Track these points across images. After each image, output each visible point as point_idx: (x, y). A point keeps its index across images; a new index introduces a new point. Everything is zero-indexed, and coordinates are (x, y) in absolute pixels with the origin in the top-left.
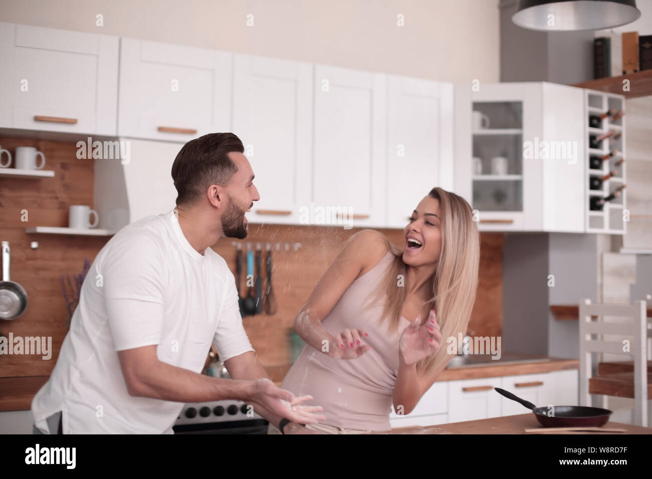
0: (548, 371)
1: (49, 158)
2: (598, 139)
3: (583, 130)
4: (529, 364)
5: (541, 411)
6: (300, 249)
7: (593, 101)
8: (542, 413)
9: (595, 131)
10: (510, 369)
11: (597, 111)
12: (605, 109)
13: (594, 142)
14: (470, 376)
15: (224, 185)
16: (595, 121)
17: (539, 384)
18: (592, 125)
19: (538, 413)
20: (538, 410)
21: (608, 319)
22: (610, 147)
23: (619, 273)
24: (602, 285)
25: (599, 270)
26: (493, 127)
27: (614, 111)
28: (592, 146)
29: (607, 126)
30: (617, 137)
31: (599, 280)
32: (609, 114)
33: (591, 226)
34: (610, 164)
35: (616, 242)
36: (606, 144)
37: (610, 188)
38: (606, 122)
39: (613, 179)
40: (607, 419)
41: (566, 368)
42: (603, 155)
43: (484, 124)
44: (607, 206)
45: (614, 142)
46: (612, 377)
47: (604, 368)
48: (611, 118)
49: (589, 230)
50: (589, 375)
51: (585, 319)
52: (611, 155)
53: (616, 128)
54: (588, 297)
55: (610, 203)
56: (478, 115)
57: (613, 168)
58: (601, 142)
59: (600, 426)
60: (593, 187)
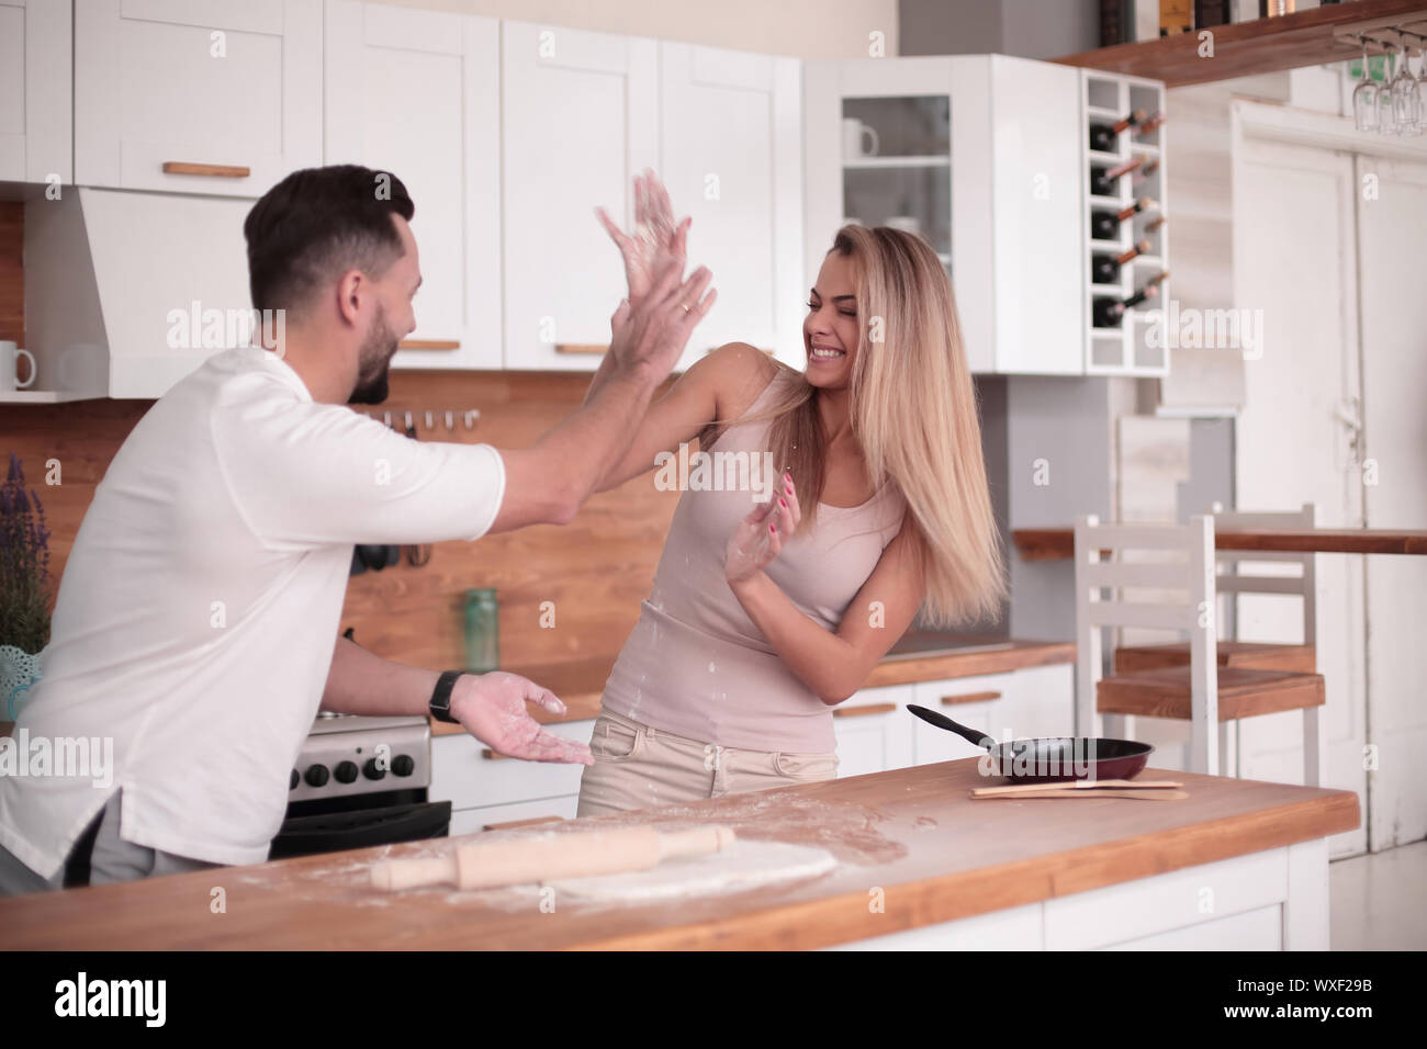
0: (1010, 670)
2: (1109, 174)
3: (1077, 156)
4: (971, 656)
6: (477, 423)
7: (1097, 92)
9: (1103, 157)
10: (930, 667)
11: (1107, 115)
12: (1124, 112)
13: (1101, 182)
15: (375, 276)
16: (1101, 136)
17: (994, 696)
18: (1095, 145)
21: (1131, 556)
22: (1135, 193)
23: (1153, 459)
24: (1118, 485)
25: (1113, 453)
26: (885, 151)
27: (1143, 115)
28: (1097, 189)
29: (1127, 146)
30: (1150, 169)
31: (1113, 476)
32: (1131, 121)
33: (1097, 361)
34: (1135, 227)
35: (1147, 395)
36: (1126, 184)
37: (1136, 278)
38: (1125, 139)
39: (1141, 260)
40: (1142, 761)
41: (1047, 662)
42: (1119, 210)
43: (866, 146)
44: (1130, 317)
45: (1143, 180)
46: (1144, 678)
47: (1126, 660)
48: (1137, 131)
49: (1094, 370)
50: (1096, 674)
51: (1087, 556)
52: (1137, 208)
53: (1147, 150)
54: (1092, 512)
55: (1136, 310)
56: (854, 127)
57: (1142, 235)
58: (1115, 180)
59: (1127, 777)
60: (1099, 277)
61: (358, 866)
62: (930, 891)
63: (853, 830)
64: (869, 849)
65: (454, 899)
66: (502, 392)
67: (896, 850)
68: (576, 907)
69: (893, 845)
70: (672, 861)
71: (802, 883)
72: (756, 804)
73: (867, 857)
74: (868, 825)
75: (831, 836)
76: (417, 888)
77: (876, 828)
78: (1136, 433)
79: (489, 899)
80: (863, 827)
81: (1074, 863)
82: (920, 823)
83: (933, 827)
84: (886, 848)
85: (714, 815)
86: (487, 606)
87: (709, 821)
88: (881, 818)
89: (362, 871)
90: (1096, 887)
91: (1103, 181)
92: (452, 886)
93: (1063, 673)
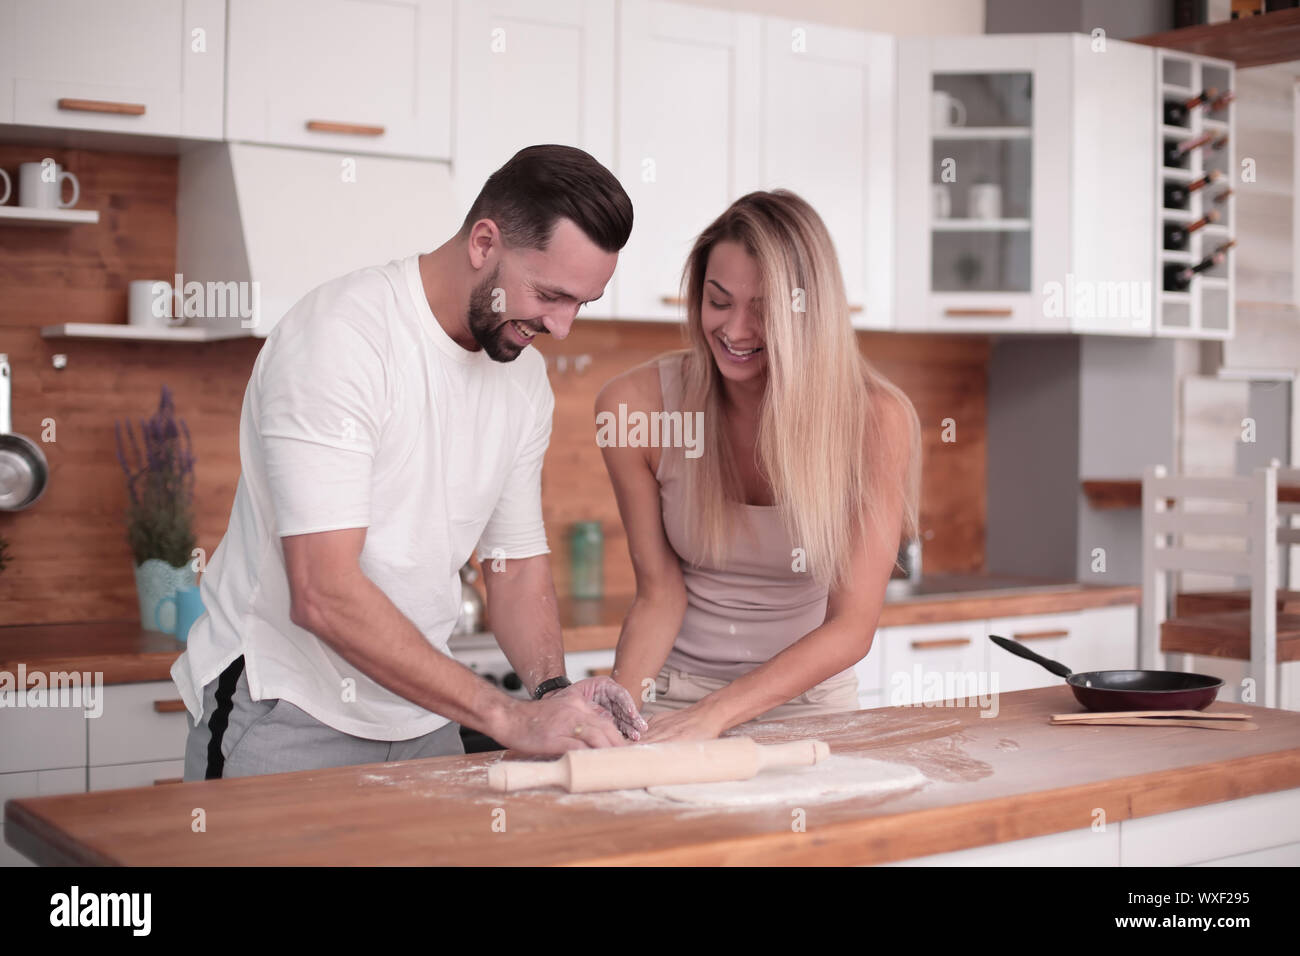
0: (1077, 608)
1: (85, 185)
2: (1182, 148)
3: (1151, 129)
4: (1041, 595)
5: (1082, 679)
6: (588, 369)
7: (1171, 71)
8: (1085, 684)
9: (1176, 132)
10: (1003, 604)
11: (1181, 92)
12: (1196, 90)
13: (1173, 155)
14: (927, 619)
16: (1175, 112)
17: (1063, 633)
18: (1169, 120)
19: (1076, 684)
20: (1076, 678)
21: (1191, 505)
22: (1205, 165)
23: (1216, 417)
24: (1181, 443)
25: (1176, 413)
26: (971, 123)
27: (1214, 93)
28: (1169, 162)
29: (1198, 122)
30: (1218, 144)
31: (1176, 433)
32: (1203, 98)
33: (1166, 322)
34: (1204, 199)
35: (1210, 356)
36: (1197, 158)
37: (1205, 246)
38: (1197, 115)
39: (1210, 229)
40: (1213, 694)
41: (1114, 603)
42: (1189, 182)
43: (954, 119)
44: (1198, 283)
45: (1212, 154)
46: (1206, 621)
47: (1186, 604)
48: (1208, 107)
49: (1163, 331)
50: (1160, 616)
51: (1154, 505)
52: (1207, 180)
53: (1218, 126)
54: (1161, 462)
55: (1204, 275)
56: (943, 101)
57: (1211, 206)
58: (1186, 154)
59: (1199, 708)
60: (1169, 244)
61: (475, 768)
62: (1015, 807)
63: (939, 749)
64: (954, 766)
65: (565, 800)
66: (611, 340)
67: (982, 769)
68: (681, 811)
69: (979, 763)
70: (769, 772)
71: (893, 796)
72: (846, 723)
73: (954, 774)
74: (953, 745)
75: (918, 754)
76: (532, 789)
77: (961, 748)
78: (1199, 393)
79: (600, 802)
80: (949, 747)
81: (1151, 786)
82: (1003, 745)
83: (1016, 749)
84: (970, 766)
85: (807, 733)
86: (593, 537)
87: (802, 738)
88: (965, 740)
89: (479, 772)
90: (1170, 810)
91: (1175, 155)
92: (563, 789)
93: (1128, 615)
